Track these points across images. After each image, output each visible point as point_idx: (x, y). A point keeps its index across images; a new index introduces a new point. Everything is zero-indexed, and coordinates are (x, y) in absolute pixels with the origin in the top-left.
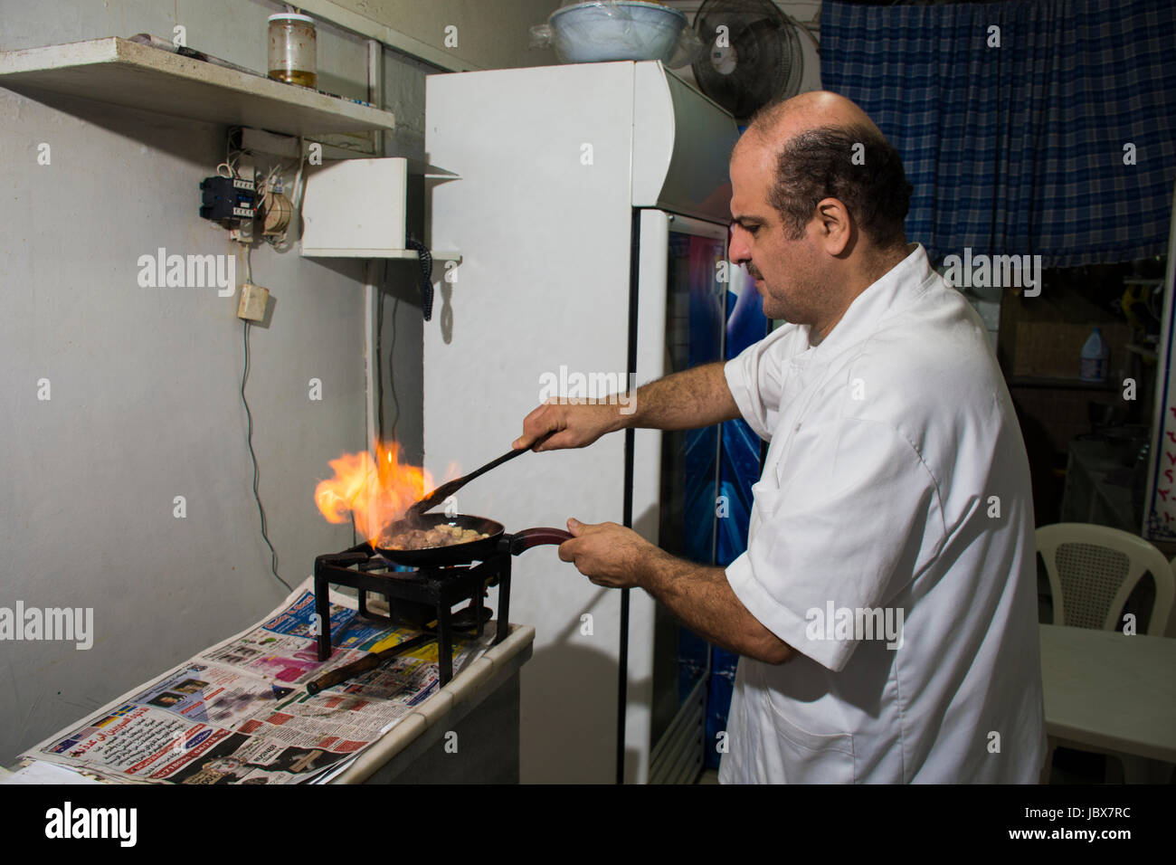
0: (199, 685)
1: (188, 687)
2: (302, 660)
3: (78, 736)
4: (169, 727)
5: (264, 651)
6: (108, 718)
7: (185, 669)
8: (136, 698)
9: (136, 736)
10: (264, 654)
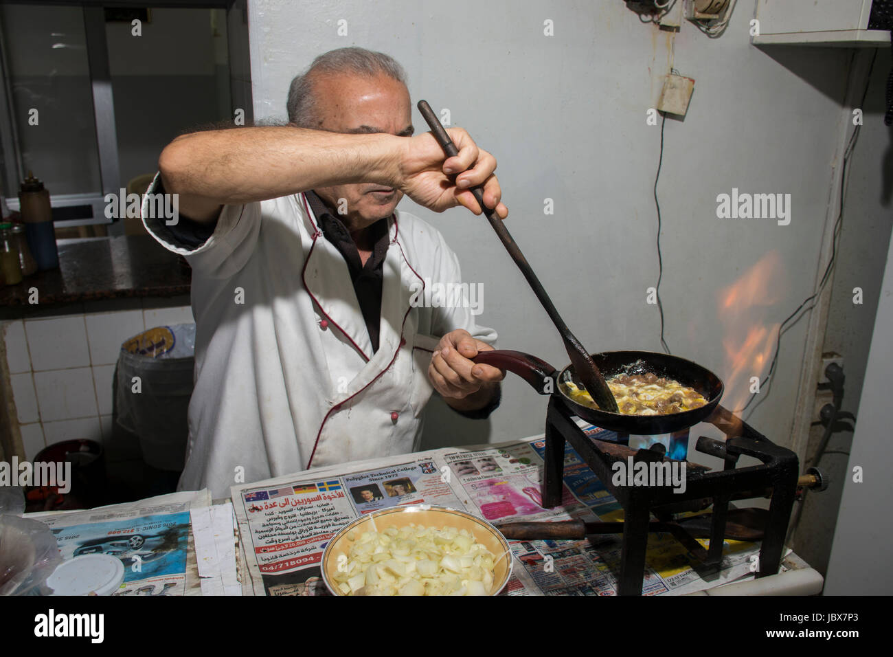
0: (406, 490)
1: (398, 488)
2: (528, 497)
3: (274, 493)
4: (336, 520)
5: (505, 472)
6: (312, 486)
7: (416, 465)
8: (350, 477)
9: (306, 517)
10: (501, 475)
